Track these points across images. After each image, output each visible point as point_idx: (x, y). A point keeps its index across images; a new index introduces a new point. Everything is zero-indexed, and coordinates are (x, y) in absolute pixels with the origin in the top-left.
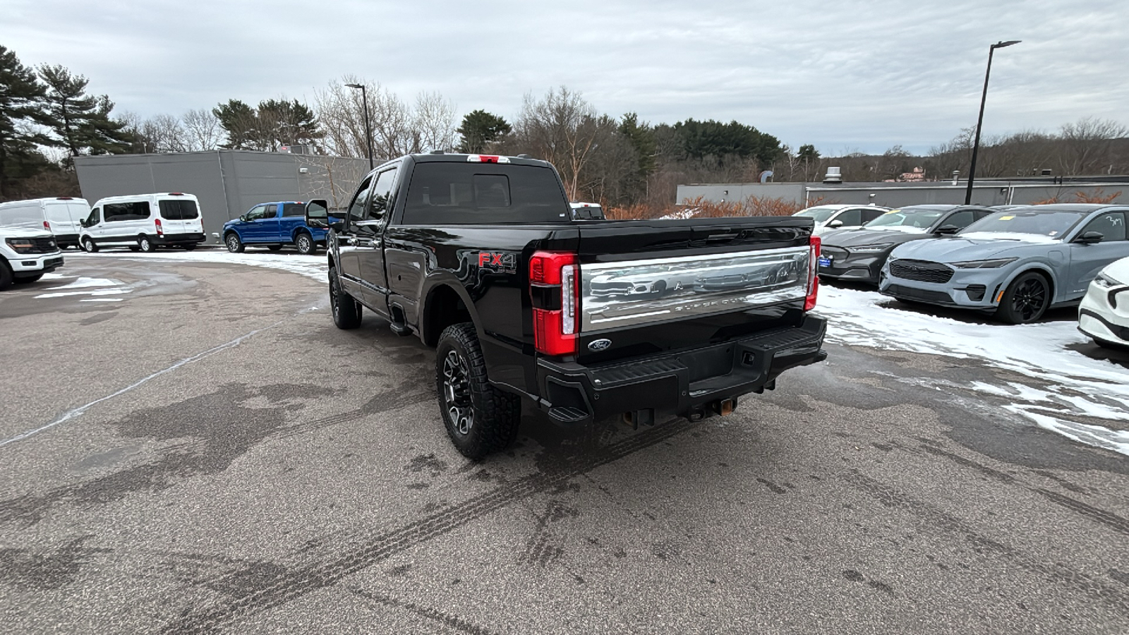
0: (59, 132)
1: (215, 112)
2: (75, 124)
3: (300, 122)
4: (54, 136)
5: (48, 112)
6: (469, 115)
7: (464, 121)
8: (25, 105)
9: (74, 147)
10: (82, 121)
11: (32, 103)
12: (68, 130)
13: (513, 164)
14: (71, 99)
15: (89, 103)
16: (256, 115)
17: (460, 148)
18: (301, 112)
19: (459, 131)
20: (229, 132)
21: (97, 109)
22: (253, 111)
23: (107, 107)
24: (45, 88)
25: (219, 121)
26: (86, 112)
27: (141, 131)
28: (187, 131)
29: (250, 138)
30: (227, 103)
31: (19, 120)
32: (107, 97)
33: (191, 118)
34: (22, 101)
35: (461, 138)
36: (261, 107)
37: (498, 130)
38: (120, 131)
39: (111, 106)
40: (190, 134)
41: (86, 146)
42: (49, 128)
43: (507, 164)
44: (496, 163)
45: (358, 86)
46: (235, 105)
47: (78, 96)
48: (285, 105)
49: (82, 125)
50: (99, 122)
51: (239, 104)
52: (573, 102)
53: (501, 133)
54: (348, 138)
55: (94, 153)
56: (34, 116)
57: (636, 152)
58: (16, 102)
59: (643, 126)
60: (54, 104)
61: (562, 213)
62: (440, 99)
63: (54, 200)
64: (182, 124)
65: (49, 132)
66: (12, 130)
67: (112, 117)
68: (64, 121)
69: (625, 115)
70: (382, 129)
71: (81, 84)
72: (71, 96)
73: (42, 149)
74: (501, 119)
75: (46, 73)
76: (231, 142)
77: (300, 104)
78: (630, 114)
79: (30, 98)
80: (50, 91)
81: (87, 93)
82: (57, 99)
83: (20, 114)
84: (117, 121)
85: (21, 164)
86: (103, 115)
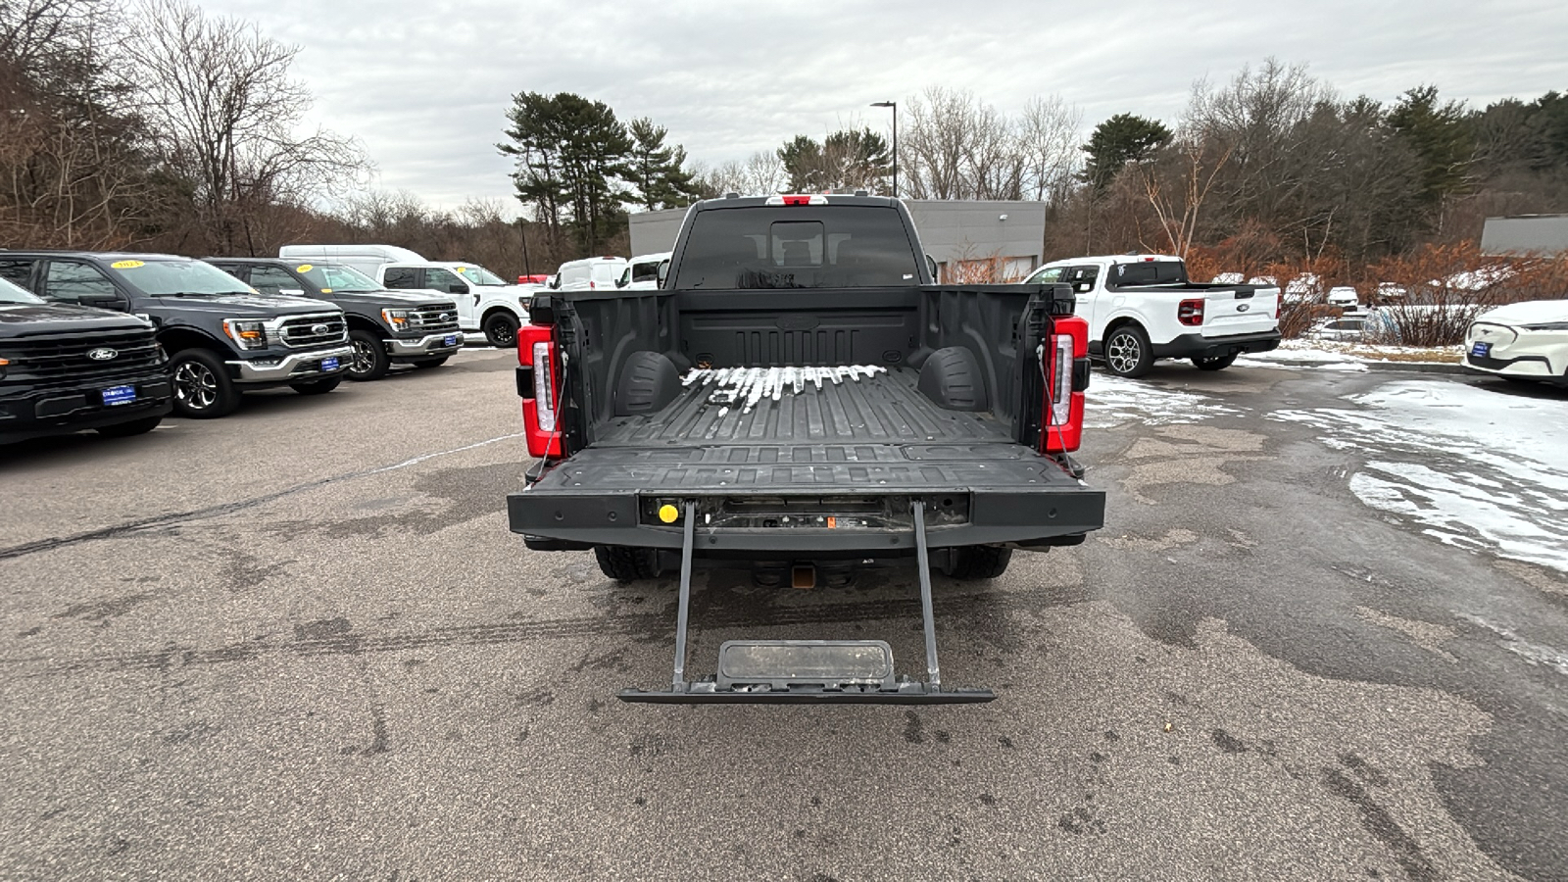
0: (641, 189)
1: (780, 152)
2: (654, 178)
3: (869, 156)
4: (636, 193)
5: (633, 168)
6: (1105, 123)
7: (1096, 134)
8: (617, 163)
9: (651, 203)
10: (660, 175)
11: (622, 160)
12: (647, 185)
13: (833, 205)
14: (652, 152)
15: (665, 156)
16: (821, 152)
17: (1084, 175)
18: (872, 143)
19: (1086, 148)
20: (791, 176)
21: (672, 161)
22: (818, 147)
23: (681, 158)
24: (632, 143)
25: (783, 163)
26: (663, 165)
27: (708, 181)
28: (750, 178)
29: (811, 182)
30: (793, 141)
31: (610, 178)
32: (681, 147)
33: (756, 161)
34: (615, 159)
35: (1087, 159)
36: (827, 142)
37: (1149, 142)
38: (690, 183)
39: (684, 156)
40: (752, 181)
41: (659, 201)
42: (632, 184)
43: (824, 205)
44: (807, 205)
45: (888, 104)
46: (800, 141)
47: (658, 147)
48: (855, 136)
49: (659, 180)
50: (674, 174)
51: (804, 140)
52: (1288, 82)
53: (1154, 145)
54: (924, 172)
55: (666, 207)
56: (623, 174)
57: (1420, 160)
58: (610, 159)
59: (1447, 109)
60: (639, 159)
61: (907, 274)
62: (1058, 105)
63: (600, 259)
64: (746, 169)
65: (633, 189)
66: (605, 189)
67: (684, 168)
68: (645, 176)
69: (1408, 93)
70: (971, 157)
71: (661, 135)
72: (652, 149)
73: (626, 206)
74: (1157, 123)
77: (872, 132)
78: (1421, 90)
79: (621, 154)
80: (636, 146)
81: (667, 143)
82: (641, 153)
83: (611, 172)
84: (686, 173)
85: (608, 223)
86: (676, 168)
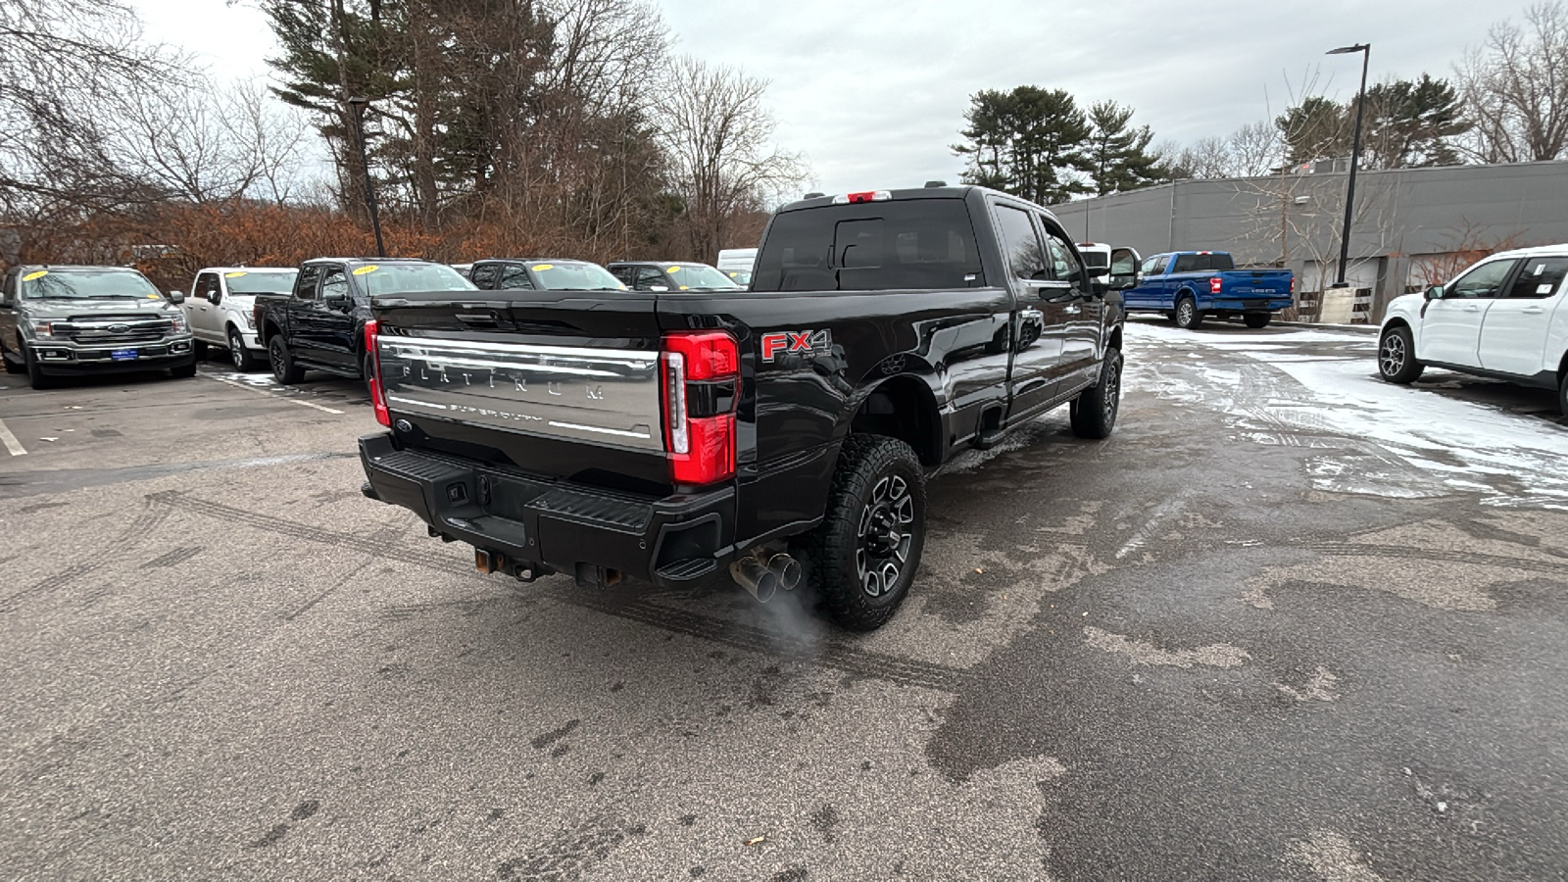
0: (1094, 178)
1: (1279, 121)
2: (1110, 165)
3: (1424, 111)
4: (1088, 182)
5: (1089, 156)
8: (1070, 152)
9: (1103, 192)
10: (1118, 161)
11: (1076, 149)
12: (1102, 173)
14: (1112, 137)
15: (1128, 139)
16: (1344, 115)
18: (1430, 95)
20: (1292, 148)
21: (1135, 144)
22: (1339, 109)
23: (1145, 141)
24: (1090, 129)
25: (1281, 134)
26: (1122, 150)
27: (1177, 162)
28: (1232, 155)
30: (1301, 105)
31: (1061, 169)
32: (1147, 128)
33: (1243, 136)
34: (1069, 148)
38: (1152, 166)
39: (1150, 138)
40: (1236, 158)
41: (1113, 189)
42: (1085, 174)
46: (1312, 105)
47: (1119, 133)
48: (1400, 88)
49: (1116, 166)
50: (1135, 159)
51: (1318, 102)
55: (1120, 195)
56: (1076, 163)
58: (1064, 149)
60: (1097, 145)
61: (969, 274)
64: (1229, 147)
65: (1085, 178)
66: (1054, 180)
67: (1148, 151)
68: (1100, 164)
71: (1125, 117)
72: (1112, 133)
73: (1075, 197)
75: (1097, 113)
76: (1289, 163)
77: (1433, 80)
79: (1076, 142)
80: (1096, 132)
81: (1129, 127)
82: (1099, 139)
83: (1062, 163)
84: (1150, 156)
86: (1138, 152)
